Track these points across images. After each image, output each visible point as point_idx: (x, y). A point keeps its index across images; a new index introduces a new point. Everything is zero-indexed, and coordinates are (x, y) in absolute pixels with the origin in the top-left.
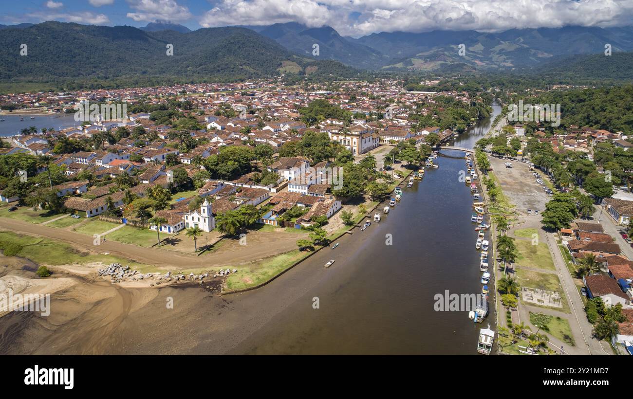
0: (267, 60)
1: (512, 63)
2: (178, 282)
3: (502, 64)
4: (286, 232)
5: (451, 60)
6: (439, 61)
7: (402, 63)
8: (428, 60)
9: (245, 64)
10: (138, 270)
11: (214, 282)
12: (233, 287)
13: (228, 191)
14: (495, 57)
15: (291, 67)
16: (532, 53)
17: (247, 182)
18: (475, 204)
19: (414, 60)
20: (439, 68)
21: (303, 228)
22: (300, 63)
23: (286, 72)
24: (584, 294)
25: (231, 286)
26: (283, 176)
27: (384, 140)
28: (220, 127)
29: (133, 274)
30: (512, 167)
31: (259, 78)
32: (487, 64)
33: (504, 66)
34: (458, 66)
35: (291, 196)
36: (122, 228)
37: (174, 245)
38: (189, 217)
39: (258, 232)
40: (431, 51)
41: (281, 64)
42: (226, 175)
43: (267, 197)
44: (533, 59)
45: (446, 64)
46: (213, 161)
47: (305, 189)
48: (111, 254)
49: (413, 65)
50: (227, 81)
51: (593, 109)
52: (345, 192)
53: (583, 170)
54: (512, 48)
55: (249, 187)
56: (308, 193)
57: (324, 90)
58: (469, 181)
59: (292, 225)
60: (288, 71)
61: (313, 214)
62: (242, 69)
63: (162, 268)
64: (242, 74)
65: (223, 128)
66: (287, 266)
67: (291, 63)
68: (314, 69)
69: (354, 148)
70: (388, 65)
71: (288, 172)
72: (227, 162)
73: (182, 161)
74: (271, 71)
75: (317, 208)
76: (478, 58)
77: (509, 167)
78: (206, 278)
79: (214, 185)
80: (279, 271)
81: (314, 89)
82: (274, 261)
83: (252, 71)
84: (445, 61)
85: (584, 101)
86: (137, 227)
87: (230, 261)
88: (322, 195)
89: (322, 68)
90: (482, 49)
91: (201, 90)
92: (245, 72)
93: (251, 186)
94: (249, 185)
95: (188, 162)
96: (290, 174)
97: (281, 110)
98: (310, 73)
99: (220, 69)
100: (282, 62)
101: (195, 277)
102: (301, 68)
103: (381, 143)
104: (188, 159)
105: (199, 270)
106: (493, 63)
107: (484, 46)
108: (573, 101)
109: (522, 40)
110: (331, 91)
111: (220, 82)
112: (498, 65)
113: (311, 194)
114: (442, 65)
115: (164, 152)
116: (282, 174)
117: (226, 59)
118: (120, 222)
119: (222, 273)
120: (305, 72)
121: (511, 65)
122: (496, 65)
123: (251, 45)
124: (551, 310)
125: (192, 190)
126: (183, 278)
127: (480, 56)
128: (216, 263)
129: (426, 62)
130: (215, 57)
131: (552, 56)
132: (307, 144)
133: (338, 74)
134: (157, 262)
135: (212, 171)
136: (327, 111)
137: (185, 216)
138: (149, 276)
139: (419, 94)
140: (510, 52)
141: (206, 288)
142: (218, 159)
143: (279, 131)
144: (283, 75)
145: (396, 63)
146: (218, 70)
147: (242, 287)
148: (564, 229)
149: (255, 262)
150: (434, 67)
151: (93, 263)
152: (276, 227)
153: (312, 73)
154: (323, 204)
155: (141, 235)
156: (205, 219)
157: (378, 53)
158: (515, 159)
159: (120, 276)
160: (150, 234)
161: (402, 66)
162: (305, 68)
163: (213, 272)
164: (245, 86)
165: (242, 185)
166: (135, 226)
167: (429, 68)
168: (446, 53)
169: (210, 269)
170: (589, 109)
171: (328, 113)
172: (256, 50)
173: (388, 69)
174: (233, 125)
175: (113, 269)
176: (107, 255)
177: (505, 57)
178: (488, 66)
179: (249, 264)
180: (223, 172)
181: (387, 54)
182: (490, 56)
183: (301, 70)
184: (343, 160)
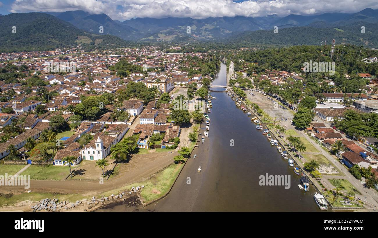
0: (67, 35)
1: (212, 36)
2: (105, 204)
3: (207, 37)
4: (157, 152)
5: (181, 34)
6: (173, 35)
7: (152, 37)
8: (168, 35)
9: (51, 38)
10: (67, 200)
11: (132, 197)
12: (149, 198)
13: (99, 128)
14: (203, 33)
15: (84, 40)
16: (222, 31)
17: (108, 120)
18: (253, 118)
19: (159, 35)
20: (174, 39)
21: (167, 148)
22: (90, 37)
23: (81, 43)
24: (343, 163)
25: (148, 198)
26: (130, 114)
27: (176, 84)
28: (61, 82)
29: (64, 204)
30: (254, 95)
31: (64, 47)
32: (199, 37)
33: (208, 38)
34: (185, 38)
35: (148, 127)
36: (29, 168)
37: (82, 175)
38: (85, 151)
39: (138, 154)
40: (168, 29)
41: (77, 38)
42: (92, 117)
43: (128, 129)
44: (222, 34)
45: (178, 37)
46: (81, 108)
47: (152, 121)
48: (33, 191)
49: (159, 37)
50: (42, 50)
51: (276, 60)
52: (182, 120)
53: (297, 94)
54: (212, 28)
55: (110, 123)
56: (154, 123)
57: (114, 54)
58: (239, 105)
59: (159, 147)
60: (83, 43)
61: (168, 137)
62: (50, 41)
63: (85, 195)
64: (50, 44)
65: (63, 83)
66: (175, 176)
67: (85, 37)
68: (101, 41)
69: (163, 90)
70: (144, 38)
71: (133, 110)
72: (91, 108)
73: (48, 109)
74: (71, 43)
75: (169, 133)
76: (194, 33)
77: (253, 95)
78: (124, 196)
79: (87, 125)
80: (172, 180)
81: (107, 54)
82: (164, 174)
83: (58, 43)
84: (177, 35)
85: (267, 56)
86: (42, 165)
87: (134, 179)
88: (164, 124)
89: (106, 40)
90: (196, 28)
91: (25, 57)
92: (52, 44)
93: (111, 123)
94: (110, 122)
95: (53, 110)
96: (134, 111)
97: (96, 68)
98: (98, 44)
99: (33, 42)
100: (78, 37)
101: (117, 197)
102: (91, 40)
103: (174, 86)
104: (53, 108)
105: (116, 191)
106: (202, 36)
107: (197, 27)
108: (261, 57)
109: (216, 23)
110: (119, 54)
111: (37, 50)
112: (205, 37)
113: (156, 123)
114: (176, 37)
115: (30, 104)
116: (129, 112)
117: (36, 35)
118: (25, 163)
119: (134, 189)
120: (95, 43)
121: (212, 37)
122: (204, 37)
123: (54, 25)
124: (335, 175)
125: (68, 130)
126: (108, 200)
127: (195, 32)
128: (125, 183)
129: (166, 36)
130: (27, 33)
131: (231, 32)
132: (133, 90)
133: (117, 43)
134: (78, 191)
135: (81, 115)
136: (129, 68)
137: (82, 151)
138: (79, 204)
139: (175, 55)
140: (210, 30)
141: (129, 204)
142: (84, 106)
143: (104, 82)
144: (80, 45)
145: (149, 36)
146: (32, 42)
147: (155, 197)
148: (308, 128)
149: (152, 177)
150: (172, 39)
151: (23, 202)
152: (148, 149)
153: (100, 44)
154: (172, 130)
155: (50, 171)
156: (99, 152)
157: (137, 31)
158: (253, 90)
159: (55, 208)
160: (56, 169)
161: (153, 38)
162: (94, 40)
163: (127, 191)
164: (58, 53)
165: (105, 122)
166: (40, 164)
167: (169, 39)
168: (176, 30)
169: (123, 188)
170: (274, 61)
171: (130, 69)
172: (58, 28)
173: (144, 40)
174: (69, 81)
175: (46, 204)
176: (30, 192)
177: (209, 33)
178: (200, 38)
179: (148, 179)
180: (90, 115)
181: (142, 31)
182: (200, 32)
183: (92, 41)
184: (164, 99)
